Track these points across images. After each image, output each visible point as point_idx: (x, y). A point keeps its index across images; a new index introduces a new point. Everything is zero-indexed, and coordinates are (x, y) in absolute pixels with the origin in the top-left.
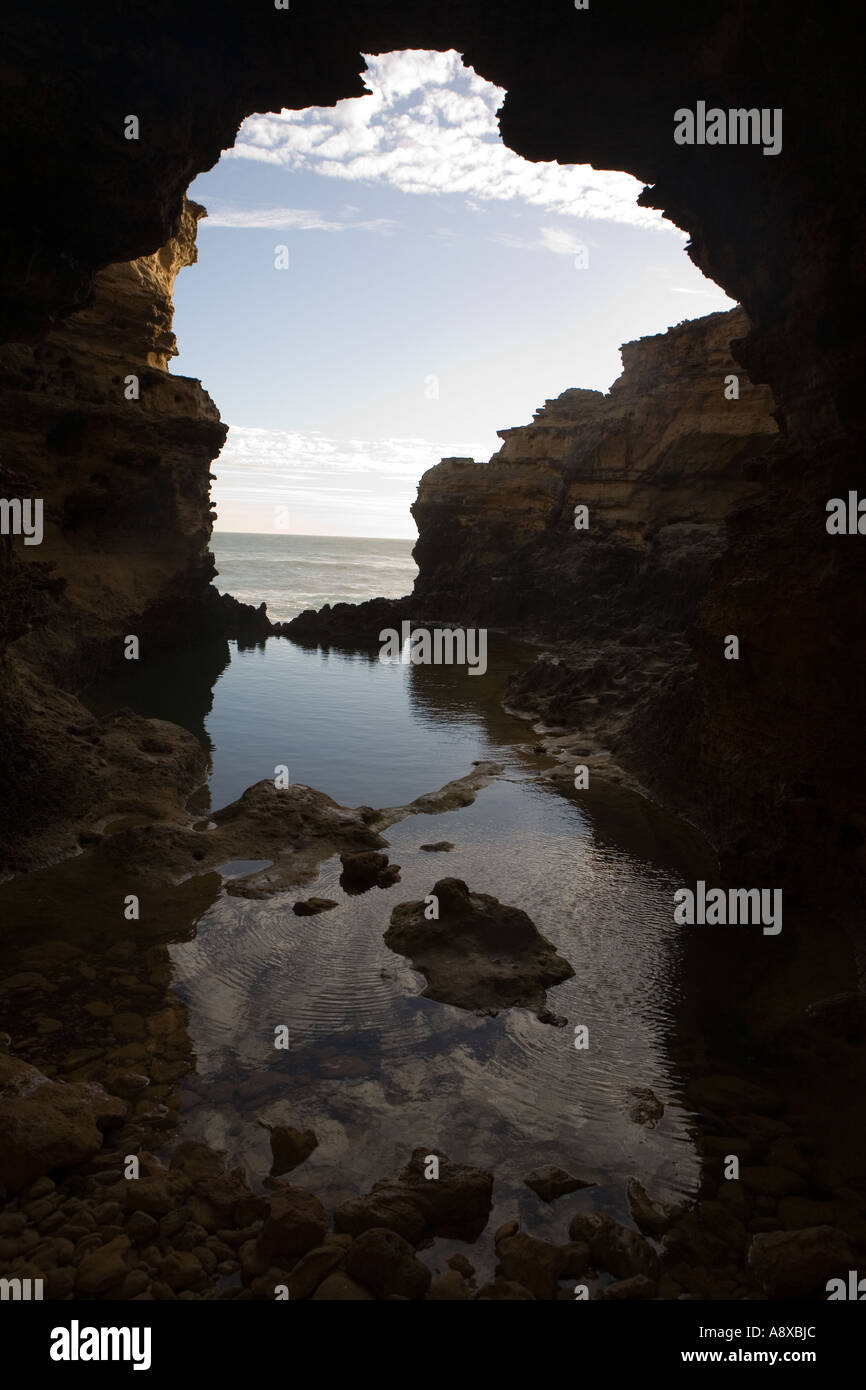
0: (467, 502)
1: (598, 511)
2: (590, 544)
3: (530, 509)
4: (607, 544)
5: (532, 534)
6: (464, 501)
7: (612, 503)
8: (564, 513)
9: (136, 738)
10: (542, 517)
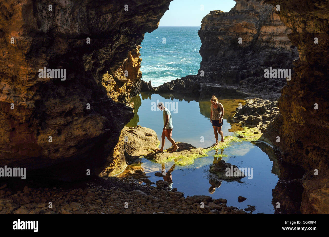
0: (221, 30)
1: (273, 37)
2: (269, 50)
3: (247, 33)
4: (275, 51)
5: (248, 43)
6: (220, 30)
7: (278, 34)
8: (259, 37)
9: (143, 132)
10: (251, 36)
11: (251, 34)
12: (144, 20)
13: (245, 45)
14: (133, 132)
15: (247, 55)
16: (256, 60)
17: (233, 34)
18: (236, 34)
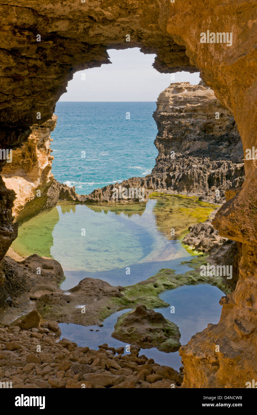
9: (40, 264)
10: (229, 119)
11: (228, 117)
12: (28, 108)
13: (220, 133)
14: (26, 264)
15: (220, 148)
16: (231, 155)
17: (204, 117)
18: (208, 116)
